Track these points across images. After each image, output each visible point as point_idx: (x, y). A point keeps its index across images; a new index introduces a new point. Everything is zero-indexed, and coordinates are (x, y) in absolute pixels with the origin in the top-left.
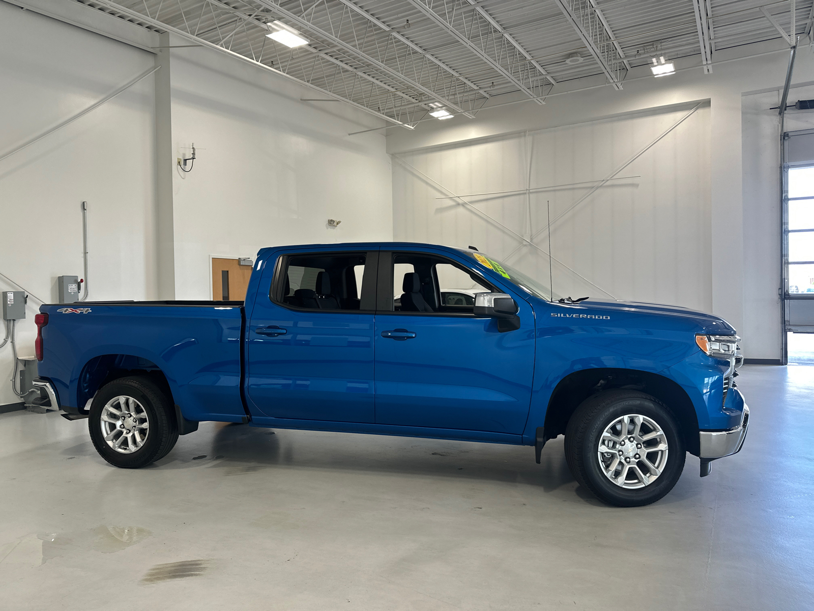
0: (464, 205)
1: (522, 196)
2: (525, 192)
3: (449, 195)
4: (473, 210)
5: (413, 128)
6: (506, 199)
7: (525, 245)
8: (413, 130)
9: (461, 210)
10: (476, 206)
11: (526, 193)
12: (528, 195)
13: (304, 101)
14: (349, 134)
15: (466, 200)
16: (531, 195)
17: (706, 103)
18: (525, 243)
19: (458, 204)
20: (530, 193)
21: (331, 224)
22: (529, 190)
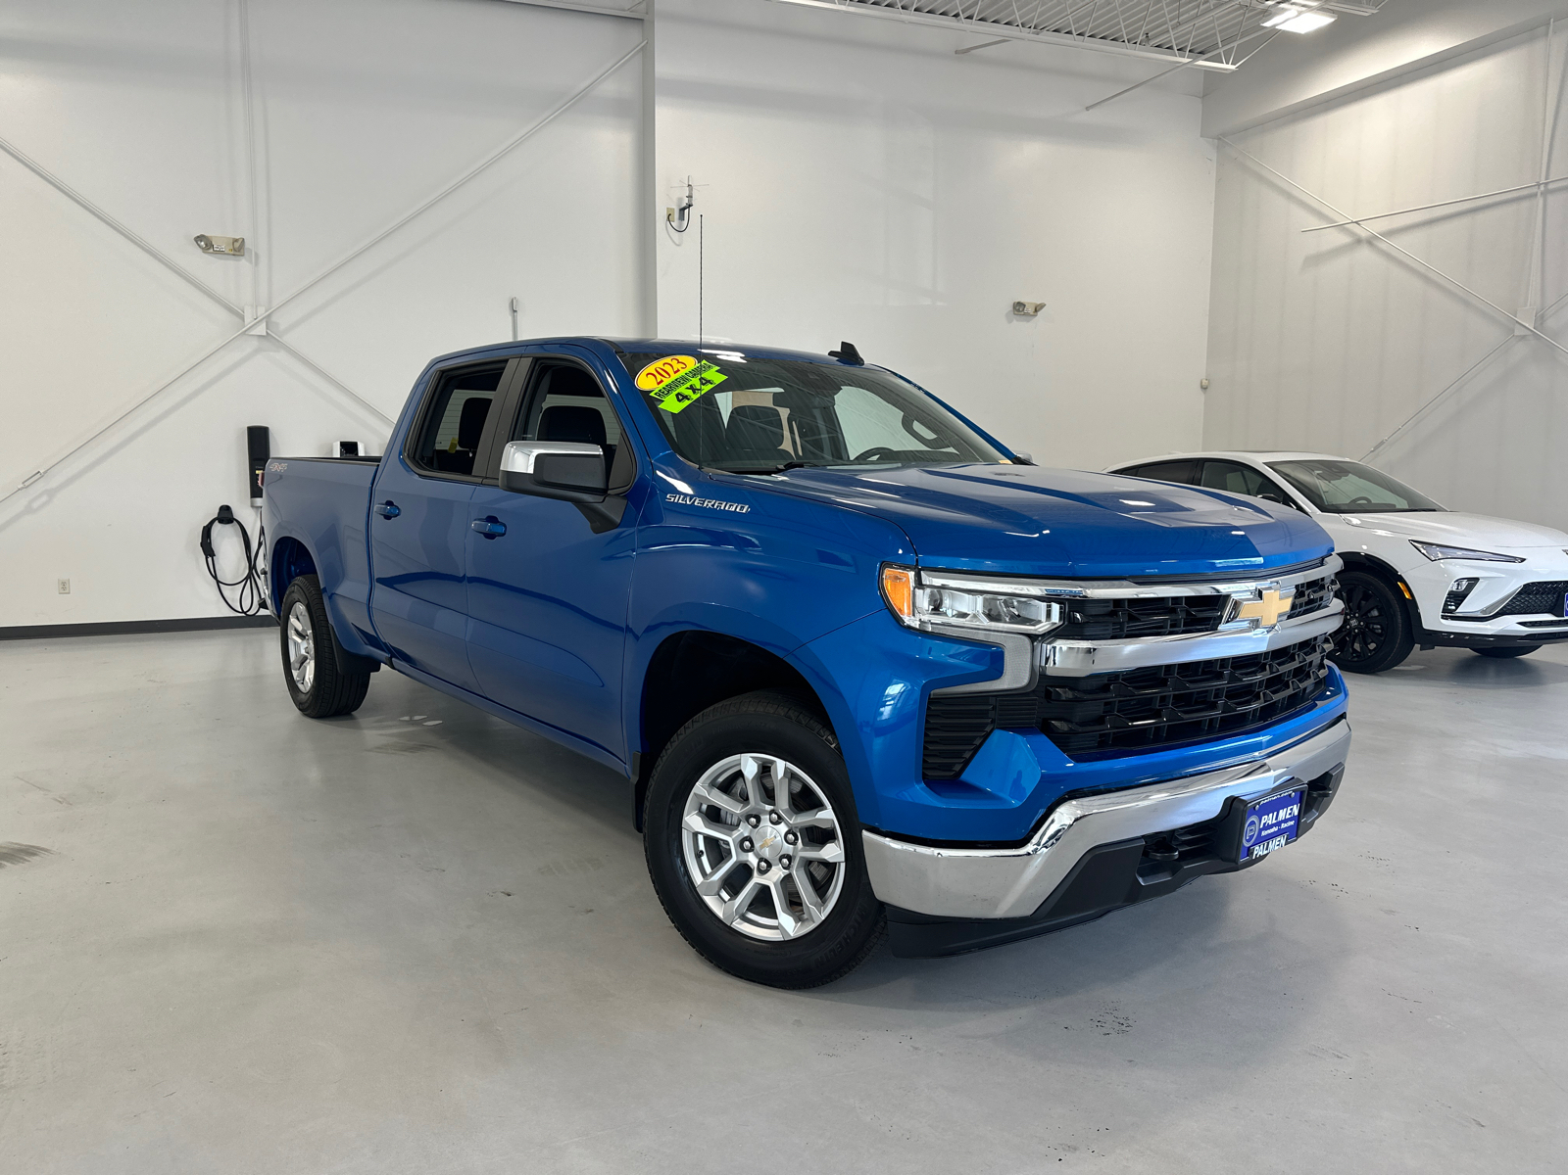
0: (1370, 241)
1: (1525, 204)
2: (1535, 190)
3: (1336, 219)
4: (1394, 253)
5: (1233, 67)
6: (1480, 217)
7: (1523, 337)
8: (1233, 72)
9: (1364, 253)
10: (1400, 245)
11: (1535, 195)
12: (1540, 201)
13: (962, 53)
14: (1087, 109)
15: (1375, 228)
16: (1551, 198)
18: (1519, 332)
19: (1359, 241)
20: (1544, 194)
21: (1018, 311)
22: (1546, 184)
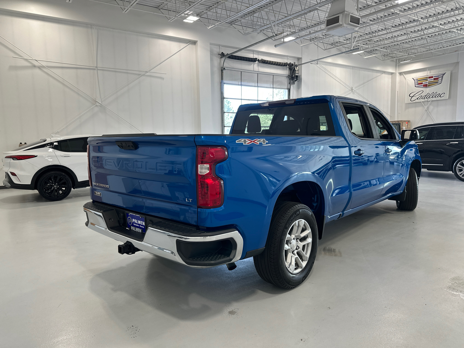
0: (39, 67)
4: (48, 73)
10: (52, 71)
11: (95, 69)
17: (194, 43)
22: (97, 67)
